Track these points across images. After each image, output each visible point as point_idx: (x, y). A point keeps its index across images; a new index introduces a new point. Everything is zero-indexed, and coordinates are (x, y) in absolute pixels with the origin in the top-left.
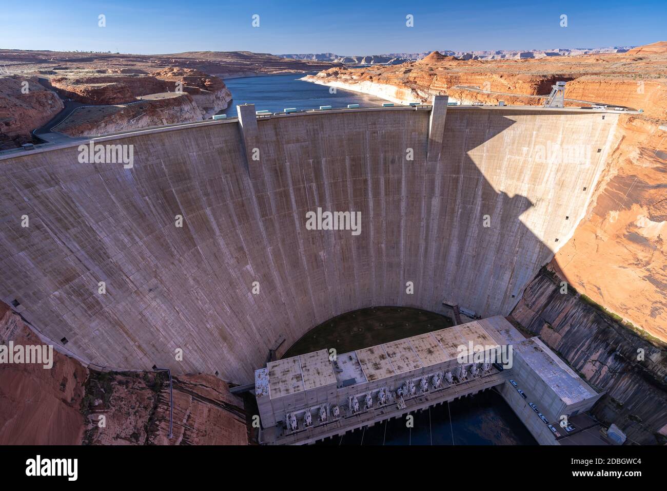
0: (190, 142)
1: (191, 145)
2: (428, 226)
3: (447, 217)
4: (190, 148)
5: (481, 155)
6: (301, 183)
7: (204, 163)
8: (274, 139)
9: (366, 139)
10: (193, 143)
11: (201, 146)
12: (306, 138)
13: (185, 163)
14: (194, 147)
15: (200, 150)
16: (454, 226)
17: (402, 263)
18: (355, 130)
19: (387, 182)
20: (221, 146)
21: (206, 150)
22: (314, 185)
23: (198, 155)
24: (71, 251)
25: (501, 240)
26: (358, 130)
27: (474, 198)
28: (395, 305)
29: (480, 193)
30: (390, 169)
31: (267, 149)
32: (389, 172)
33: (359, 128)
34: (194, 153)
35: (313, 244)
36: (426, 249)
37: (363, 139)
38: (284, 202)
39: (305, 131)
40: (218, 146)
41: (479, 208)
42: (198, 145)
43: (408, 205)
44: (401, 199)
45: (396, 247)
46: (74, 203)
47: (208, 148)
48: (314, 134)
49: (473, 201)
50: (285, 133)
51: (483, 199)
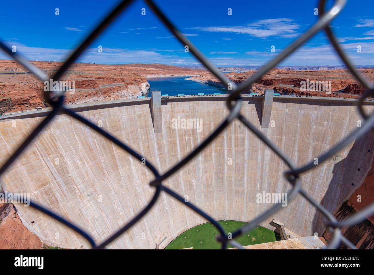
0: (123, 110)
1: (124, 112)
2: (262, 168)
3: (275, 163)
4: (123, 113)
5: (296, 126)
6: (184, 136)
7: (130, 122)
8: (170, 110)
9: (224, 113)
10: (125, 111)
11: (129, 112)
12: (189, 110)
13: (119, 121)
14: (125, 113)
15: (128, 115)
16: (280, 170)
17: (245, 192)
18: (218, 107)
19: (236, 138)
20: (140, 113)
21: (132, 115)
22: (191, 138)
23: (127, 117)
24: (49, 168)
25: (313, 182)
26: (219, 107)
27: (293, 152)
28: (240, 220)
29: (296, 149)
30: (238, 130)
31: (165, 116)
32: (237, 133)
33: (220, 106)
34: (125, 116)
35: (189, 174)
36: (261, 183)
37: (222, 113)
38: (173, 147)
39: (188, 107)
40: (138, 113)
41: (296, 159)
42: (127, 112)
43: (249, 153)
44: (245, 150)
45: (241, 180)
46: (55, 140)
47: (133, 114)
48: (193, 109)
49: (292, 154)
50: (177, 107)
51: (299, 153)
